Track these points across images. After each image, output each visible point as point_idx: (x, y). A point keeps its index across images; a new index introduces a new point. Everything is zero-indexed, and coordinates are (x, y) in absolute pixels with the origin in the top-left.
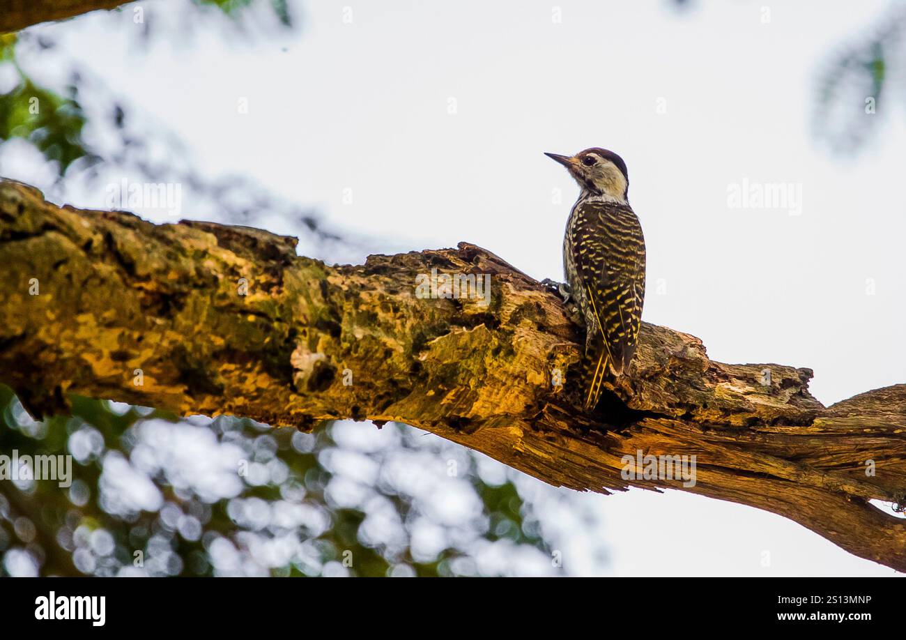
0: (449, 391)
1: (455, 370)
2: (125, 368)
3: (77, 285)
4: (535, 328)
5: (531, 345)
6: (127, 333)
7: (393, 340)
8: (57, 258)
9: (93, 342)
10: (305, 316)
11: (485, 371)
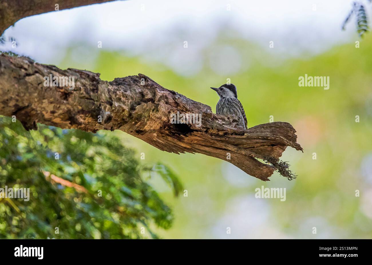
0: (139, 122)
1: (141, 116)
2: (53, 116)
3: (44, 90)
4: (165, 103)
5: (164, 108)
6: (56, 105)
7: (125, 106)
8: (39, 82)
9: (46, 108)
10: (104, 100)
11: (149, 116)
